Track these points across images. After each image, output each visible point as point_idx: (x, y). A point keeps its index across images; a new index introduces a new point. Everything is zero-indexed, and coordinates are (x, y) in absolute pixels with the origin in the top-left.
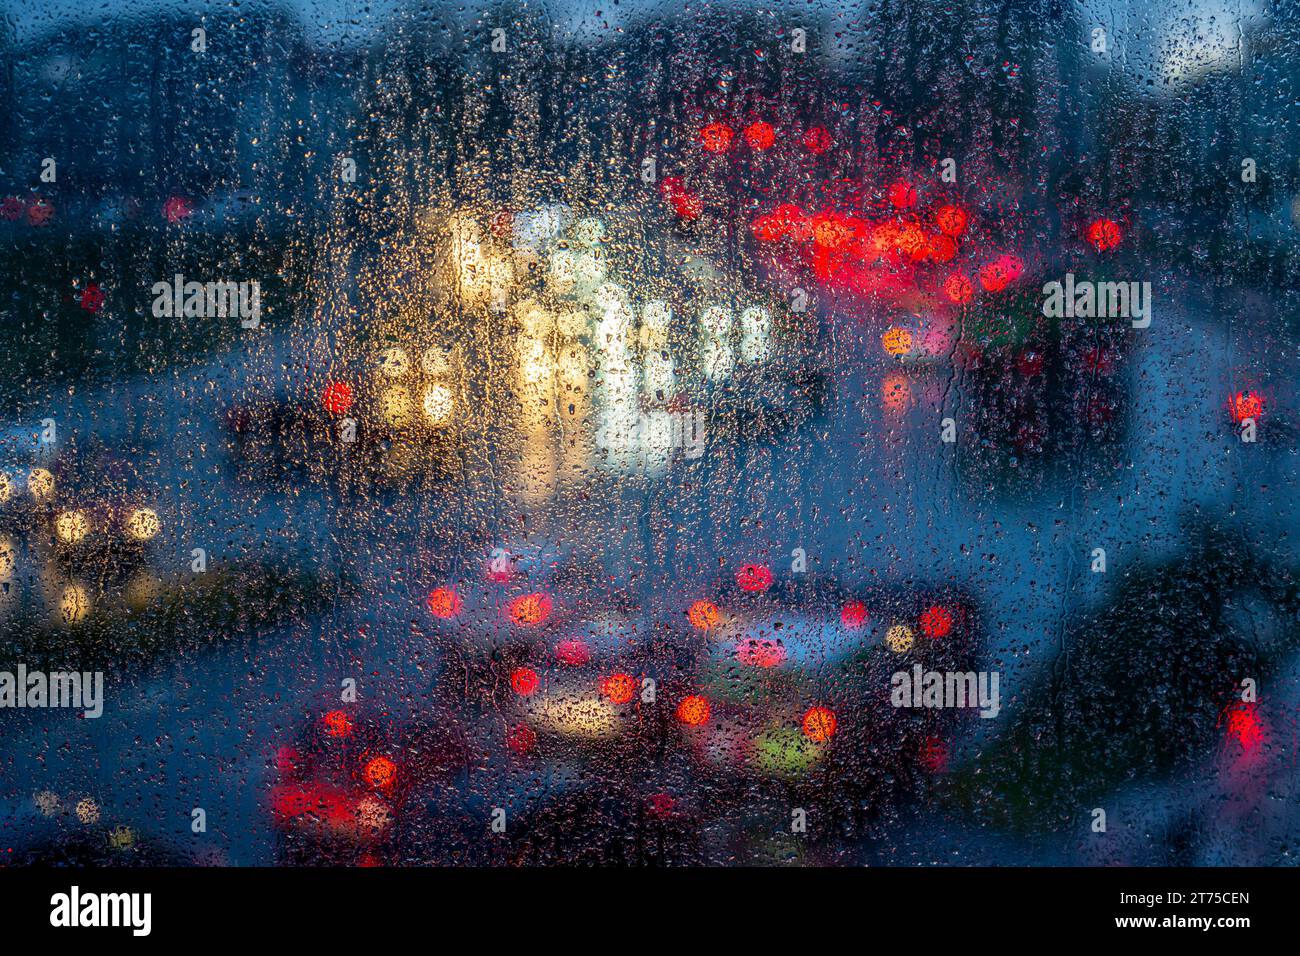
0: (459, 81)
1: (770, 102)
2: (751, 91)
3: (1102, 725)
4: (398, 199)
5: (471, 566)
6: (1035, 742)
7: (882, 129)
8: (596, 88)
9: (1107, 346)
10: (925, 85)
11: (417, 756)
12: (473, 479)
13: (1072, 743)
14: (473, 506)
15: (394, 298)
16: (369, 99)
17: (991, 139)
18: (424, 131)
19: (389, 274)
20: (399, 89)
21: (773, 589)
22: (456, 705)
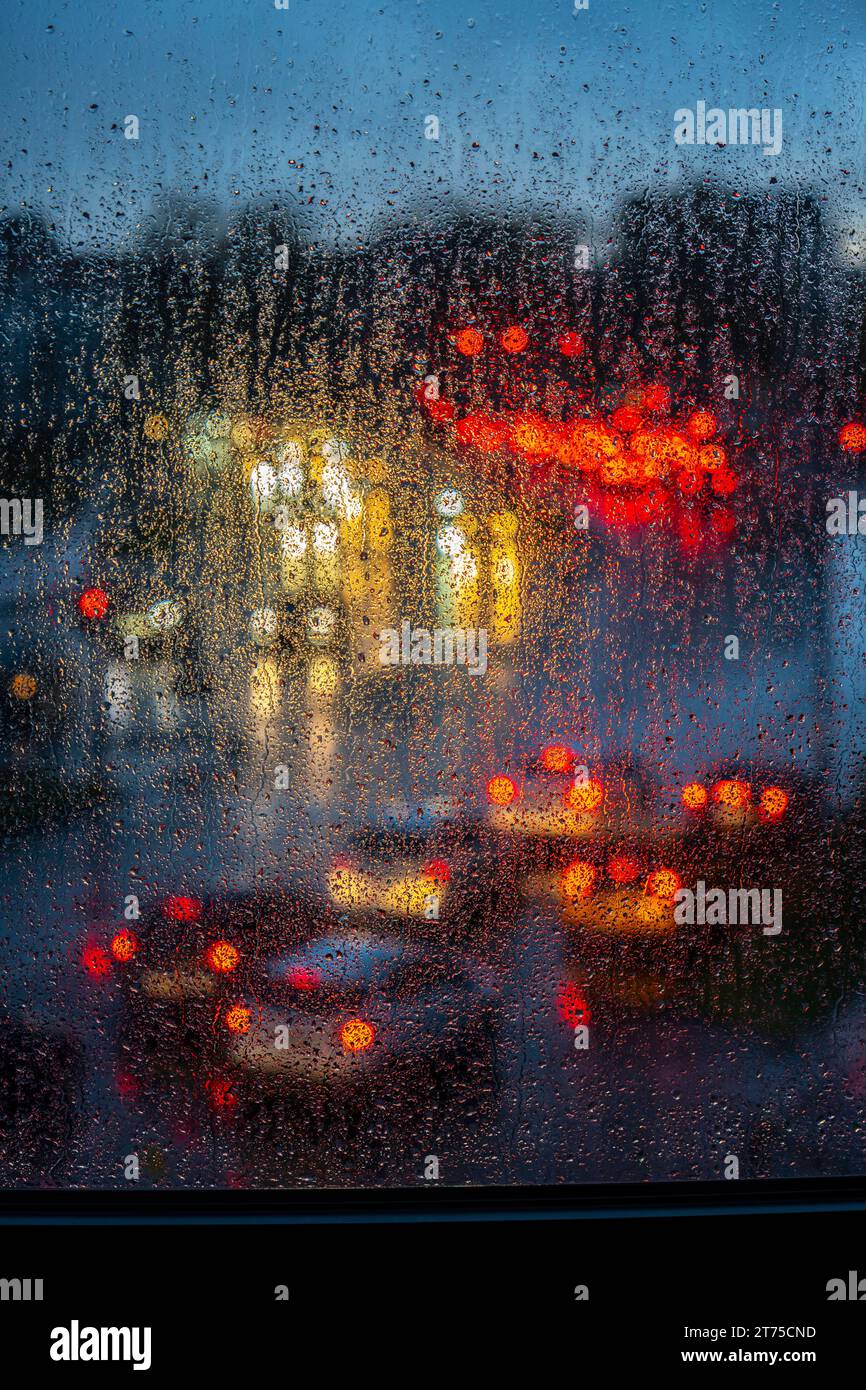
0: (171, 366)
1: (462, 383)
2: (444, 373)
3: (778, 963)
4: (115, 476)
5: (186, 817)
6: (715, 979)
7: (566, 408)
8: (300, 371)
9: (780, 608)
10: (607, 367)
11: (136, 994)
12: (187, 736)
13: (750, 979)
14: (188, 762)
15: (112, 569)
16: (87, 383)
17: (669, 416)
18: (138, 413)
19: (107, 547)
20: (115, 373)
21: (469, 837)
22: (173, 947)
